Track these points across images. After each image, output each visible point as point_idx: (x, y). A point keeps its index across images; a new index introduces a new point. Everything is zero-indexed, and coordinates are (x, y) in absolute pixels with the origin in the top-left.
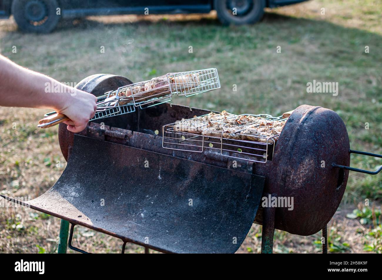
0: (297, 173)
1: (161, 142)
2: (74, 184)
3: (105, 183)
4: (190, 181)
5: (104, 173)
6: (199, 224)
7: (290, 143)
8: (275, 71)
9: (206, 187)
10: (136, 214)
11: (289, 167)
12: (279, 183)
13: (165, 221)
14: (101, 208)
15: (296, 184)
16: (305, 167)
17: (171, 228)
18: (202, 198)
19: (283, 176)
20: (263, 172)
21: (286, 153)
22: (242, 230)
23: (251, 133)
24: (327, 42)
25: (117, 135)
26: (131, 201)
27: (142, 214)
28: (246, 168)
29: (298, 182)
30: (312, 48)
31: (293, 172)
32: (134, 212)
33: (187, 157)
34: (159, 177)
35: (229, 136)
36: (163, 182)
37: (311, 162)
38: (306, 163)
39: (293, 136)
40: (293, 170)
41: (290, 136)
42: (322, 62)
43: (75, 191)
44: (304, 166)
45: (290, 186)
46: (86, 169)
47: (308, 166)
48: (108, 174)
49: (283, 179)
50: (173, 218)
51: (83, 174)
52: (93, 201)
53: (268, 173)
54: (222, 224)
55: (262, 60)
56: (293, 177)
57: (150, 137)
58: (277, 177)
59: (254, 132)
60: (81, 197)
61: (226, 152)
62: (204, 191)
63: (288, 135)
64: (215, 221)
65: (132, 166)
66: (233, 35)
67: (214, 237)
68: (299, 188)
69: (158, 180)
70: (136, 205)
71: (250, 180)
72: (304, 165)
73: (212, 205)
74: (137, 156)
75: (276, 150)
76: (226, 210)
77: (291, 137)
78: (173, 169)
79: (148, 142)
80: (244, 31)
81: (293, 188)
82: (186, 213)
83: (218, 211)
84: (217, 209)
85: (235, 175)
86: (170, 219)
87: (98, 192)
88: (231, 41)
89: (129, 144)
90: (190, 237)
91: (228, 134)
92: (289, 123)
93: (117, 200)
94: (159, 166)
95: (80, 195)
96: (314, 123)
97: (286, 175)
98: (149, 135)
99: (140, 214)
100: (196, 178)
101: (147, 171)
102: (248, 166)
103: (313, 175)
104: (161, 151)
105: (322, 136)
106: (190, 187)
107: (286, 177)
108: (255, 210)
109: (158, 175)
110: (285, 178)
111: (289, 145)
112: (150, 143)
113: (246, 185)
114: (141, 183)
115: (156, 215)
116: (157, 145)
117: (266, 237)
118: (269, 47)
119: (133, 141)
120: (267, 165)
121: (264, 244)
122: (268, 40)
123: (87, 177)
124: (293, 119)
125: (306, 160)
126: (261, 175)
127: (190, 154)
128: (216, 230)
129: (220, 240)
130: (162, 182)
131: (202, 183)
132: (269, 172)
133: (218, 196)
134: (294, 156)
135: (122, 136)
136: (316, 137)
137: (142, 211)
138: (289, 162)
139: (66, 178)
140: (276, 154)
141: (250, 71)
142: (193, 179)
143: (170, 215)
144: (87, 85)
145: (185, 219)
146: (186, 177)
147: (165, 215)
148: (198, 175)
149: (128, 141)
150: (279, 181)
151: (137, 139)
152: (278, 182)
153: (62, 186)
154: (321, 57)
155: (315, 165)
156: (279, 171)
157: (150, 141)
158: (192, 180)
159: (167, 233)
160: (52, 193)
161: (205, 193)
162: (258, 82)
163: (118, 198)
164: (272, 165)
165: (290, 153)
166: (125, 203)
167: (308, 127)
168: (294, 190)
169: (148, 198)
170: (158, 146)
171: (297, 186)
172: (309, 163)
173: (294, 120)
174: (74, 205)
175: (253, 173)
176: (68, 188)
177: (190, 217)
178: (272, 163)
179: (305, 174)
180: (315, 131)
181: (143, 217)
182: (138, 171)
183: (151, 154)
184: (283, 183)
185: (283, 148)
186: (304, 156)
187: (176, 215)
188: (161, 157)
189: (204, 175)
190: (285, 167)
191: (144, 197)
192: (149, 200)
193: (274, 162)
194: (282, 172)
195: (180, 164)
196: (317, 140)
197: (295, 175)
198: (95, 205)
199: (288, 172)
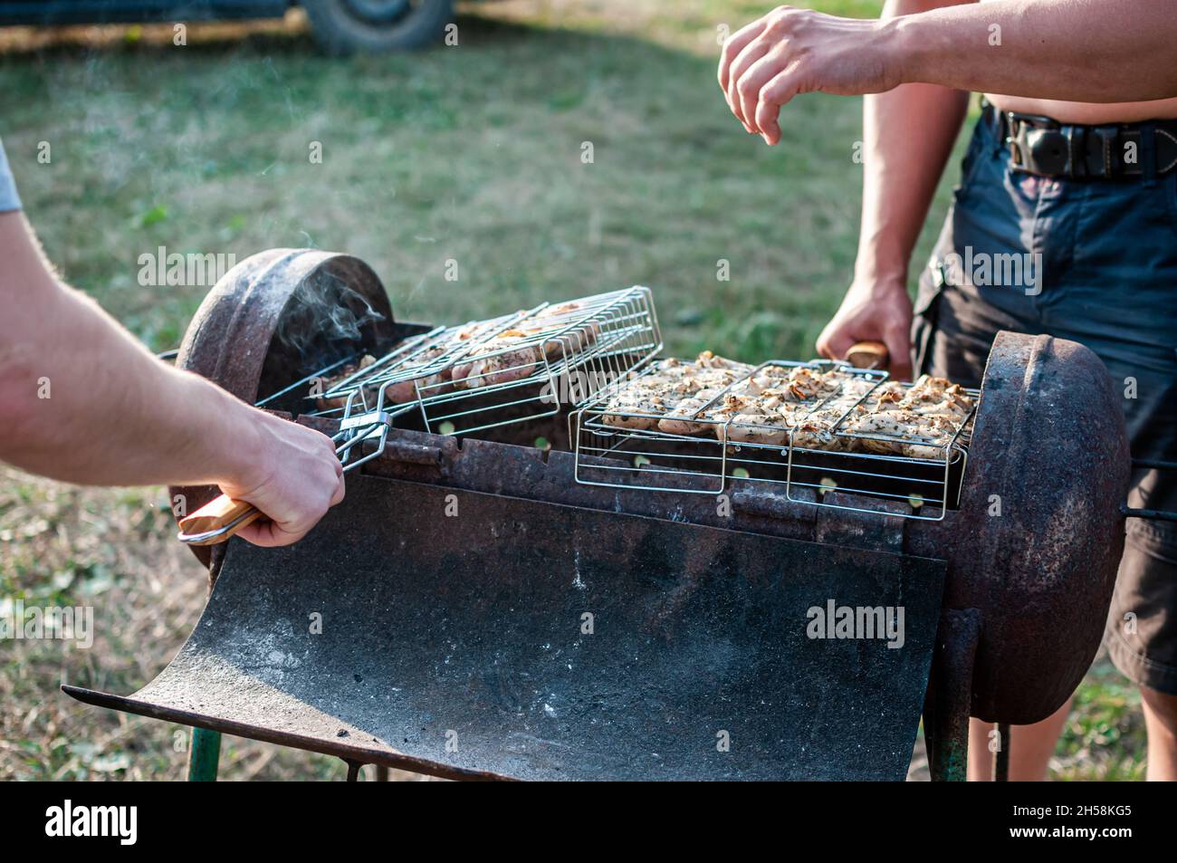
0: (1045, 543)
1: (568, 469)
2: (266, 623)
3: (380, 613)
4: (690, 589)
5: (372, 581)
6: (751, 722)
7: (1012, 453)
8: (538, 199)
9: (747, 605)
10: (525, 707)
11: (1019, 525)
12: (988, 576)
13: (636, 724)
14: (398, 699)
15: (1041, 576)
16: (1066, 523)
17: (663, 743)
18: (740, 639)
19: (1002, 554)
20: (933, 546)
21: (1002, 485)
22: (897, 728)
23: (879, 428)
24: (663, 102)
25: (411, 453)
26: (496, 667)
27: (547, 706)
28: (879, 538)
29: (1049, 569)
30: (623, 122)
31: (1033, 540)
32: (515, 702)
33: (665, 512)
34: (578, 581)
35: (817, 440)
36: (594, 598)
37: (1081, 506)
38: (1068, 511)
39: (1017, 431)
40: (1032, 534)
41: (1006, 432)
42: (666, 166)
43: (279, 648)
44: (1063, 520)
45: (1024, 583)
46: (299, 569)
47: (1074, 520)
48: (387, 583)
49: (1002, 563)
50: (656, 711)
51: (293, 587)
52: (358, 679)
53: (951, 549)
54: (824, 717)
55: (484, 163)
56: (1031, 555)
57: (528, 454)
58: (982, 559)
59: (890, 425)
60: (310, 665)
61: (802, 490)
62: (743, 618)
63: (998, 429)
64: (800, 708)
65: (473, 553)
66: (373, 85)
67: (815, 759)
68: (1051, 586)
69: (574, 590)
70: (517, 678)
71: (898, 572)
72: (1063, 516)
73: (780, 660)
74: (489, 517)
75: (972, 478)
76: (829, 671)
77: (1010, 436)
78: (624, 555)
79: (521, 470)
80: (405, 74)
81: (1033, 588)
82: (695, 690)
83: (803, 675)
84: (797, 670)
85: (846, 561)
86: (646, 713)
87: (366, 646)
88: (371, 104)
89: (448, 480)
90: (736, 767)
91: (812, 436)
92: (992, 392)
93: (444, 667)
94: (571, 547)
95: (303, 661)
96: (1067, 388)
97: (1011, 549)
98: (523, 450)
99: (540, 706)
100: (707, 579)
101: (529, 564)
102: (886, 532)
103: (1086, 545)
104: (570, 498)
105: (1096, 425)
106: (691, 609)
107: (1010, 556)
108: (923, 664)
109: (573, 576)
110: (1007, 561)
111: (1010, 458)
112: (527, 475)
113: (886, 590)
114: (513, 606)
115: (596, 706)
116: (553, 481)
117: (951, 741)
118: (497, 121)
119: (465, 471)
120: (945, 524)
121: (945, 763)
122: (484, 99)
123: (310, 597)
124: (1001, 379)
125: (1066, 501)
126: (929, 556)
127: (676, 505)
128: (812, 735)
129: (836, 766)
130: (590, 597)
131: (731, 593)
132: (955, 543)
133: (794, 629)
134: (1030, 492)
135: (428, 454)
136: (1082, 431)
137: (545, 697)
138: (1016, 511)
139: (232, 605)
140: (972, 488)
141: (463, 199)
142: (699, 580)
143: (643, 703)
144: (255, 289)
145: (697, 712)
146: (675, 578)
147: (626, 703)
148: (716, 567)
149: (447, 472)
150: (989, 570)
151: (479, 464)
152: (984, 573)
153: (224, 633)
154: (658, 149)
155: (1090, 515)
156: (988, 541)
157: (527, 469)
158: (694, 586)
159: (659, 762)
160: (197, 660)
161: (747, 622)
162: (498, 234)
163: (445, 659)
164: (960, 523)
165: (1015, 483)
166: (473, 674)
167: (1055, 401)
168: (1035, 592)
169: (550, 652)
170: (557, 482)
171: (1044, 583)
172: (1074, 512)
173: (1005, 383)
174: (297, 697)
175: (904, 551)
176: (250, 640)
177: (714, 703)
178: (963, 518)
179: (1067, 543)
180: (1078, 413)
181: (554, 715)
182: (498, 566)
183: (541, 510)
184: (1000, 575)
185: (990, 469)
186: (1060, 491)
187: (666, 699)
188: (577, 516)
189: (736, 568)
190: (1006, 527)
191: (537, 648)
192: (557, 659)
193: (969, 514)
194: (996, 542)
195: (648, 538)
196: (1087, 439)
197: (1038, 548)
198: (372, 690)
199: (1016, 543)
